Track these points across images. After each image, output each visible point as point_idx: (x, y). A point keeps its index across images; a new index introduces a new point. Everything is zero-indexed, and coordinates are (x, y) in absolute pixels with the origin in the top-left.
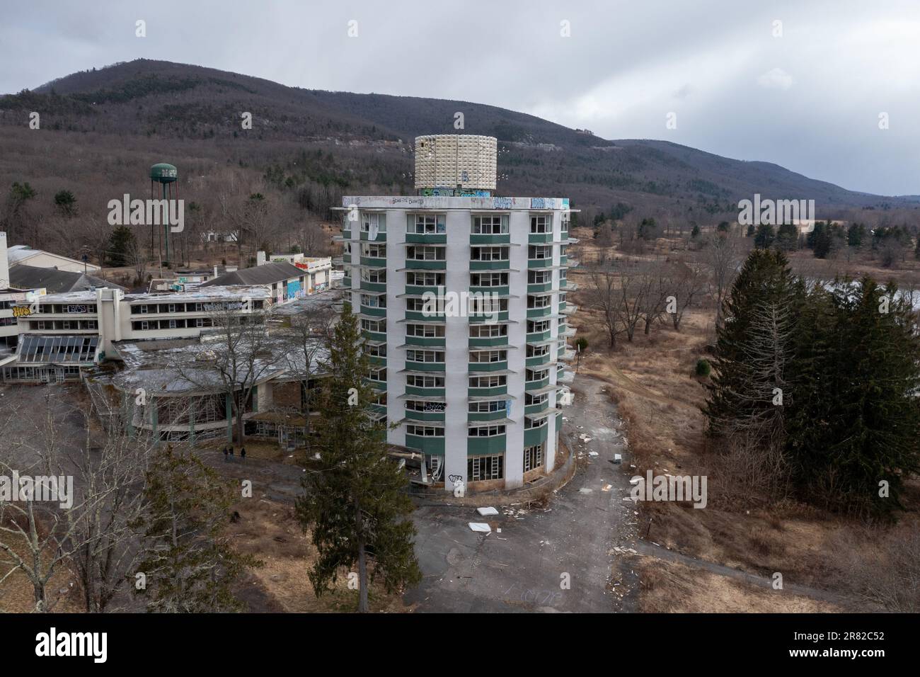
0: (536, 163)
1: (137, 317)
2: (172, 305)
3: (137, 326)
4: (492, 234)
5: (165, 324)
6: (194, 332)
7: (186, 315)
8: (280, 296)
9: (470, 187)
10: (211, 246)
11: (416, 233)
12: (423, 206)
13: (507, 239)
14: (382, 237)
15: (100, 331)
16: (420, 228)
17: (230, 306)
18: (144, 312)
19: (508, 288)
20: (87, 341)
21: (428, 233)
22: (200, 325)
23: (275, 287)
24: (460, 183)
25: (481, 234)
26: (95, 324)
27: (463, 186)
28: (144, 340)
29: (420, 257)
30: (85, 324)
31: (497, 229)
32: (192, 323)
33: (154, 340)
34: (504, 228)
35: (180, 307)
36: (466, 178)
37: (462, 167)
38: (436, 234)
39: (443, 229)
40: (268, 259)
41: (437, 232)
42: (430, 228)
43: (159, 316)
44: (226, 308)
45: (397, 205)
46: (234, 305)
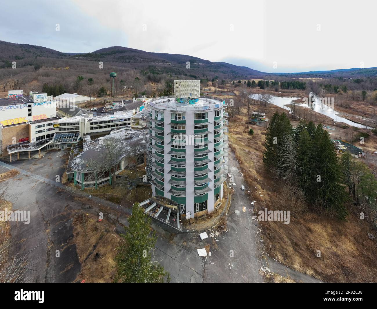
0: (199, 67)
1: (92, 126)
2: (103, 122)
3: (92, 128)
4: (202, 119)
5: (101, 127)
6: (110, 129)
7: (107, 124)
8: (138, 111)
9: (192, 98)
10: (125, 90)
11: (174, 120)
12: (177, 110)
13: (207, 121)
15: (80, 130)
16: (176, 118)
17: (121, 121)
18: (94, 124)
20: (76, 134)
21: (179, 120)
22: (111, 127)
23: (136, 109)
24: (189, 97)
25: (198, 120)
26: (79, 129)
27: (190, 98)
28: (94, 133)
29: (176, 128)
30: (76, 129)
31: (204, 118)
32: (109, 126)
33: (97, 132)
34: (206, 116)
35: (105, 122)
36: (191, 95)
37: (189, 92)
38: (182, 120)
39: (184, 118)
40: (136, 99)
41: (182, 119)
42: (180, 118)
43: (99, 125)
44: (119, 121)
45: (168, 109)
46: (122, 120)
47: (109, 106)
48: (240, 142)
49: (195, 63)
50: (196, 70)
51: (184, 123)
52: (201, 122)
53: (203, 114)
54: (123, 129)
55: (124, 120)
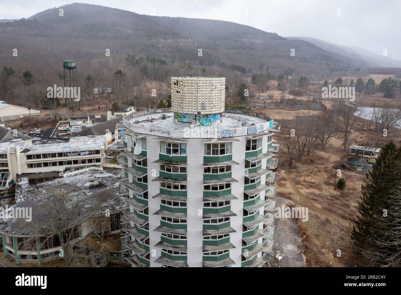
0: (252, 48)
1: (30, 161)
2: (49, 154)
3: (31, 166)
4: (219, 155)
5: (46, 164)
6: (61, 168)
7: (58, 159)
8: (116, 137)
9: (207, 113)
10: (96, 96)
11: (165, 154)
12: (170, 136)
13: (230, 158)
14: (144, 154)
15: (10, 168)
16: (169, 151)
17: (82, 154)
18: (34, 158)
19: (230, 190)
20: (3, 175)
21: (174, 155)
22: (65, 164)
23: (113, 133)
24: (199, 111)
25: (211, 155)
26: (7, 165)
27: (202, 113)
28: (34, 173)
29: (169, 170)
30: (2, 164)
31: (223, 152)
32: (61, 163)
33: (40, 173)
34: (227, 150)
35: (54, 155)
36: (203, 108)
37: (200, 101)
38: (179, 155)
39: (185, 152)
40: (113, 114)
41: (180, 154)
42: (175, 151)
43: (42, 160)
44: (79, 155)
45: (153, 133)
46: (84, 153)
47: (64, 126)
48: (312, 202)
49: (245, 40)
50: (246, 54)
51: (184, 160)
52: (217, 160)
53: (223, 145)
54: (87, 169)
55: (88, 153)
